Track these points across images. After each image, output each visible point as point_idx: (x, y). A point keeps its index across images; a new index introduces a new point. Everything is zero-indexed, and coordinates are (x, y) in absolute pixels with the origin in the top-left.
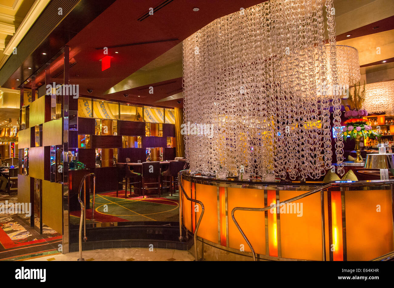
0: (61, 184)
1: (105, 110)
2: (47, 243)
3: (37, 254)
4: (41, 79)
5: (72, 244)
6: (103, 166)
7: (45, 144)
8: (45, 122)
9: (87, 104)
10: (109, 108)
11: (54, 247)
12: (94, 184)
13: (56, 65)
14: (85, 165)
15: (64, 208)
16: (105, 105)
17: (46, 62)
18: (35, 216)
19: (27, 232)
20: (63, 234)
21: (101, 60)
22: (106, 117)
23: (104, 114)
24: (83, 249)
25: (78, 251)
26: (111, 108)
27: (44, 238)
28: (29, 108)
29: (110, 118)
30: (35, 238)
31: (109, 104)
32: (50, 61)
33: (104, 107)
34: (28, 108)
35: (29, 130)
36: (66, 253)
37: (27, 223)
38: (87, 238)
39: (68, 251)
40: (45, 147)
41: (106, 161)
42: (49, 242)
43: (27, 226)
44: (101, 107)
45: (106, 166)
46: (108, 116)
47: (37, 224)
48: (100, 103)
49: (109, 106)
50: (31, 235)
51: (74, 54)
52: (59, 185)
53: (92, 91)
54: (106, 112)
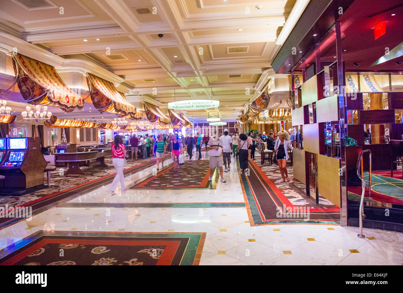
0: (339, 159)
1: (371, 83)
2: (324, 213)
3: (316, 221)
4: (309, 60)
5: (350, 218)
6: (372, 143)
7: (319, 120)
8: (318, 100)
9: (350, 79)
10: (375, 80)
11: (331, 218)
12: (371, 162)
13: (325, 44)
14: (356, 142)
15: (342, 184)
16: (370, 77)
17: (316, 43)
18: (310, 187)
19: (304, 200)
20: (341, 207)
21: (373, 28)
22: (372, 90)
23: (370, 87)
24: (364, 226)
25: (358, 226)
26: (377, 80)
27: (320, 207)
28: (301, 90)
29: (376, 90)
30: (312, 207)
31: (375, 76)
32: (319, 41)
33: (369, 80)
34: (299, 89)
35: (302, 109)
36: (344, 226)
37: (303, 192)
38: (365, 215)
39: (347, 225)
40: (320, 124)
41: (376, 138)
42: (326, 213)
43: (303, 195)
44: (366, 80)
45: (377, 143)
46: (374, 90)
47: (313, 195)
48: (364, 76)
49: (376, 78)
50: (308, 203)
51: (344, 29)
52: (337, 160)
53: (359, 64)
54: (372, 85)
